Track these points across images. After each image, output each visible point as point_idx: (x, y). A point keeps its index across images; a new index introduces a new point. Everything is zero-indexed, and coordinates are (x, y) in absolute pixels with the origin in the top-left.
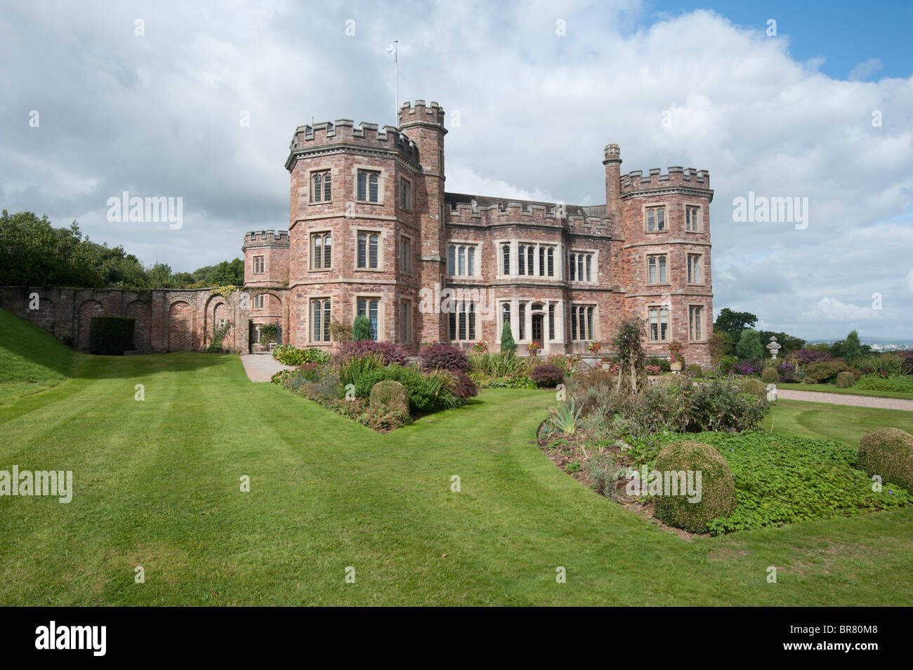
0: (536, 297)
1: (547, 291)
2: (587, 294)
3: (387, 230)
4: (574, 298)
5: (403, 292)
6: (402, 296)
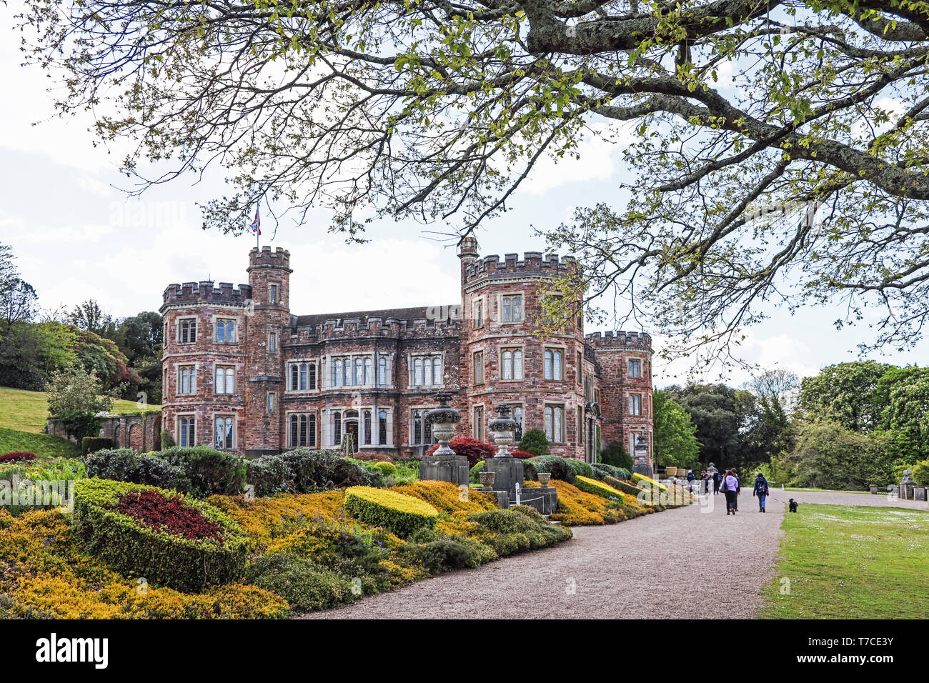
0: (348, 406)
1: (359, 400)
2: (429, 398)
3: (199, 363)
4: (414, 403)
5: (219, 410)
6: (217, 413)
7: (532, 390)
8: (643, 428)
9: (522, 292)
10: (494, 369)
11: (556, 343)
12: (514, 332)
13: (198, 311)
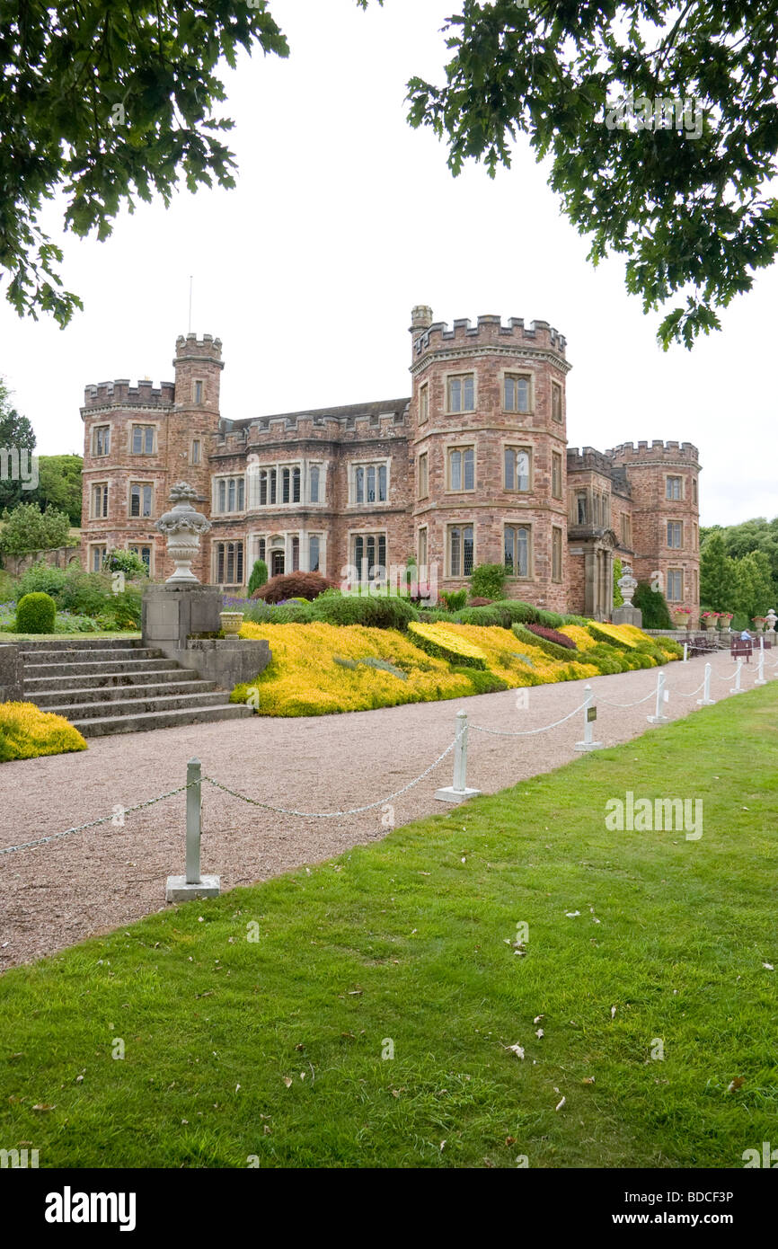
0: (272, 530)
1: (285, 522)
2: (372, 519)
3: (112, 479)
4: (354, 526)
5: (133, 538)
6: (132, 541)
7: (484, 504)
8: (684, 565)
9: (475, 370)
10: (439, 476)
11: (520, 439)
12: (464, 424)
13: (111, 416)
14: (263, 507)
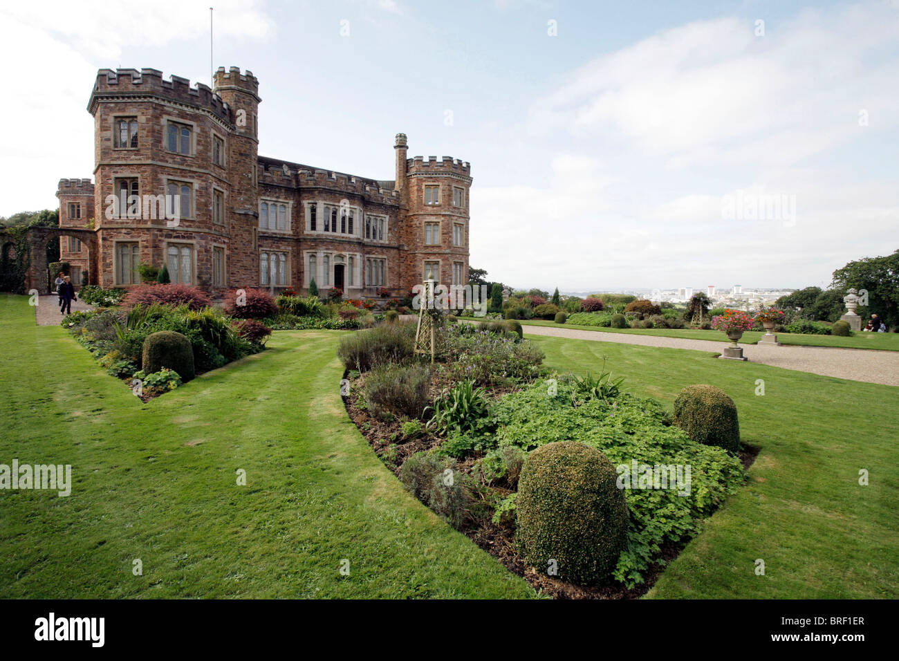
0: (338, 251)
1: (347, 246)
2: (379, 250)
3: (199, 182)
4: (369, 253)
5: (216, 241)
6: (215, 244)
9: (464, 188)
13: (195, 117)
14: (327, 233)
